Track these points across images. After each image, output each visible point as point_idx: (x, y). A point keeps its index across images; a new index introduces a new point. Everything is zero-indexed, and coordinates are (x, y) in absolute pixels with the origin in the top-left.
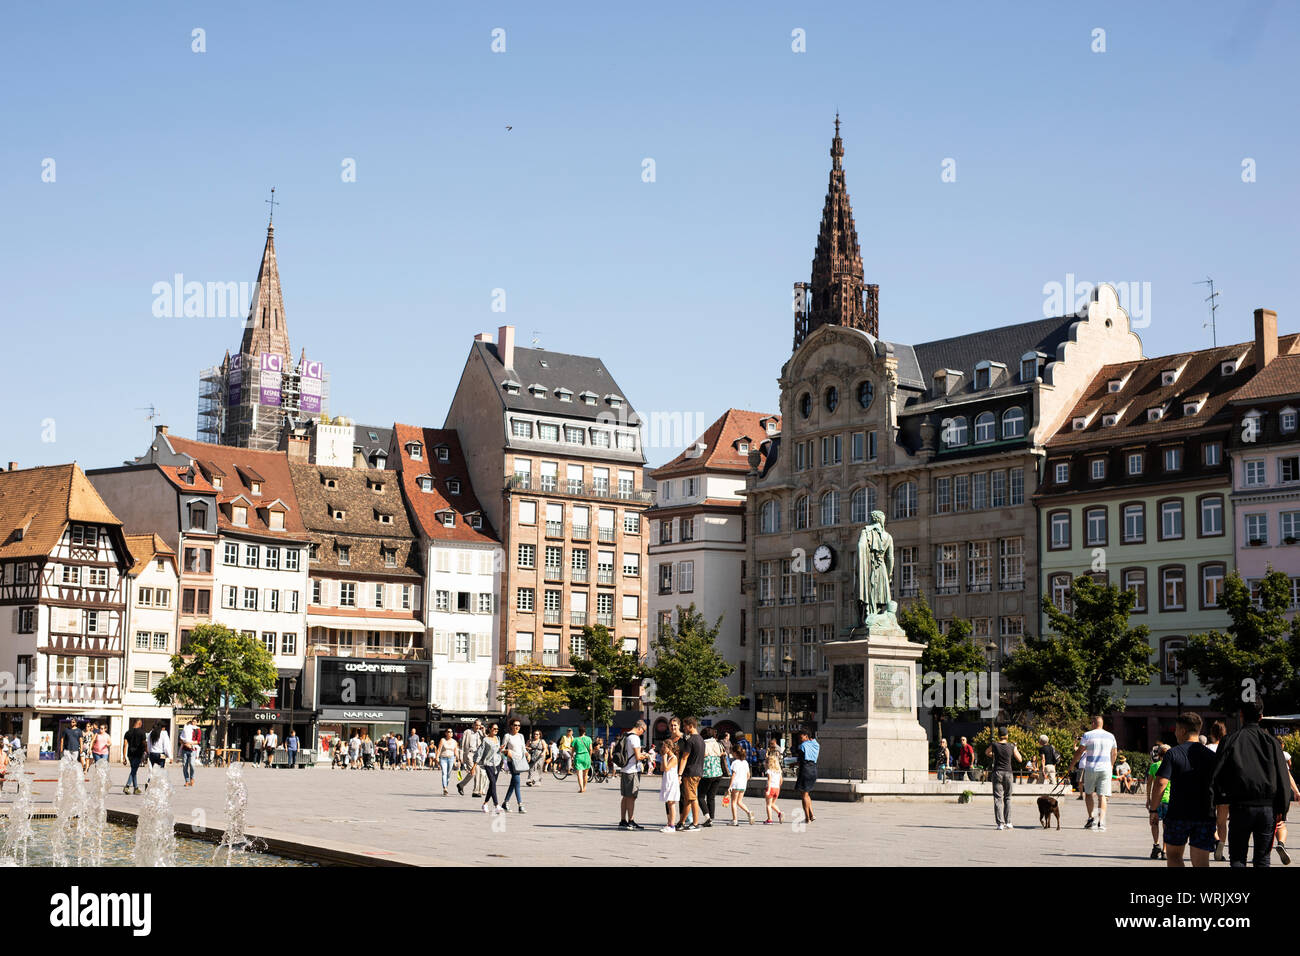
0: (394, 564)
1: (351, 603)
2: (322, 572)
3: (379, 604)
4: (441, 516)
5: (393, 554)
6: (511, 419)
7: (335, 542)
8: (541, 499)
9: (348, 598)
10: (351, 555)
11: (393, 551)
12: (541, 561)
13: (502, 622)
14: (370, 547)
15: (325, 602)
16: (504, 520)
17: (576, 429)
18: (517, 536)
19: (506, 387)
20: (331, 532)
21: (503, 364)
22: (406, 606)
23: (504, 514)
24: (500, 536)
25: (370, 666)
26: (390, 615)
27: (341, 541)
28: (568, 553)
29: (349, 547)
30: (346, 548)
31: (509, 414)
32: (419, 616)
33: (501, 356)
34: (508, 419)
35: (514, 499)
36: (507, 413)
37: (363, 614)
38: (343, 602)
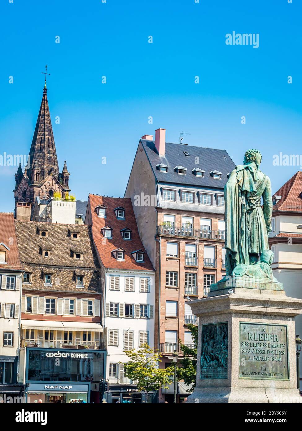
0: (82, 287)
1: (53, 311)
2: (33, 291)
3: (72, 312)
4: (115, 254)
5: (81, 279)
6: (161, 189)
7: (42, 272)
8: (181, 241)
9: (51, 308)
10: (53, 280)
11: (81, 277)
12: (182, 283)
13: (155, 324)
14: (67, 275)
15: (35, 311)
16: (156, 256)
17: (206, 194)
18: (165, 266)
19: (158, 168)
20: (40, 265)
21: (158, 154)
22: (90, 313)
23: (157, 252)
24: (154, 265)
25: (63, 354)
26: (80, 319)
27: (46, 270)
28: (201, 277)
29: (51, 274)
30: (49, 276)
31: (160, 186)
32: (98, 320)
33: (157, 149)
34: (159, 189)
35: (163, 242)
36: (159, 185)
37: (61, 319)
38: (47, 311)
